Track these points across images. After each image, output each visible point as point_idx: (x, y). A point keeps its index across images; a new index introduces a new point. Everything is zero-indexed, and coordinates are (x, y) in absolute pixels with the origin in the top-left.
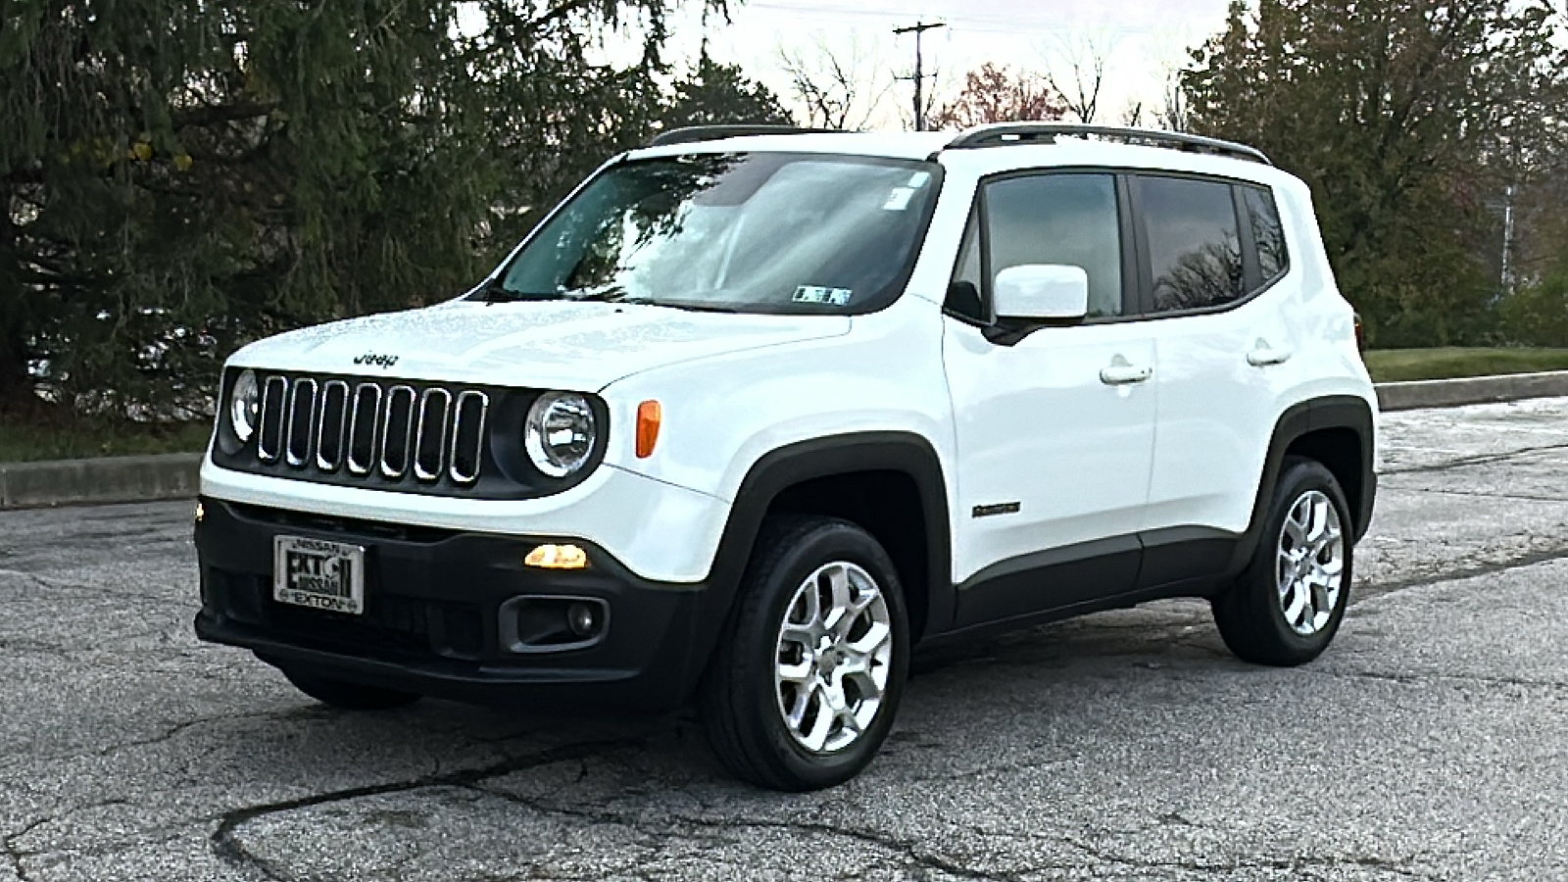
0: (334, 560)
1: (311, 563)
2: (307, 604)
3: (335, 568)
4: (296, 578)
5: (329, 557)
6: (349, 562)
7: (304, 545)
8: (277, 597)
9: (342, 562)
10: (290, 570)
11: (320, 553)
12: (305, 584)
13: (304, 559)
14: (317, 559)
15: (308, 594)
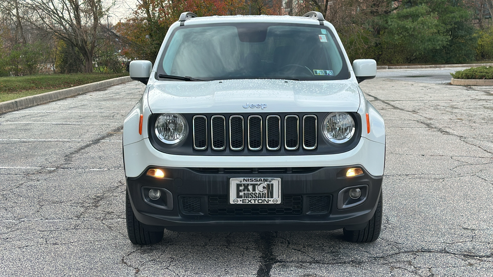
0: (264, 185)
1: (250, 188)
2: (250, 203)
3: (264, 187)
4: (242, 194)
5: (260, 184)
6: (272, 185)
7: (245, 180)
8: (231, 202)
9: (268, 185)
10: (238, 191)
11: (256, 183)
13: (246, 186)
14: (254, 185)
15: (250, 199)
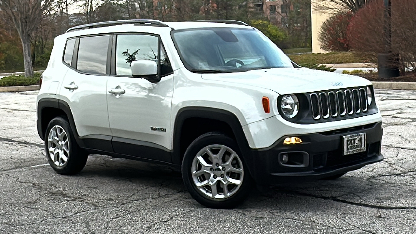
0: (358, 139)
2: (352, 153)
3: (358, 140)
4: (349, 147)
6: (362, 138)
7: (351, 137)
8: (345, 154)
9: (360, 138)
10: (348, 145)
11: (354, 138)
12: (351, 148)
13: (351, 141)
14: (354, 140)
15: (352, 150)
